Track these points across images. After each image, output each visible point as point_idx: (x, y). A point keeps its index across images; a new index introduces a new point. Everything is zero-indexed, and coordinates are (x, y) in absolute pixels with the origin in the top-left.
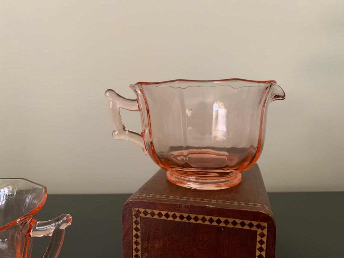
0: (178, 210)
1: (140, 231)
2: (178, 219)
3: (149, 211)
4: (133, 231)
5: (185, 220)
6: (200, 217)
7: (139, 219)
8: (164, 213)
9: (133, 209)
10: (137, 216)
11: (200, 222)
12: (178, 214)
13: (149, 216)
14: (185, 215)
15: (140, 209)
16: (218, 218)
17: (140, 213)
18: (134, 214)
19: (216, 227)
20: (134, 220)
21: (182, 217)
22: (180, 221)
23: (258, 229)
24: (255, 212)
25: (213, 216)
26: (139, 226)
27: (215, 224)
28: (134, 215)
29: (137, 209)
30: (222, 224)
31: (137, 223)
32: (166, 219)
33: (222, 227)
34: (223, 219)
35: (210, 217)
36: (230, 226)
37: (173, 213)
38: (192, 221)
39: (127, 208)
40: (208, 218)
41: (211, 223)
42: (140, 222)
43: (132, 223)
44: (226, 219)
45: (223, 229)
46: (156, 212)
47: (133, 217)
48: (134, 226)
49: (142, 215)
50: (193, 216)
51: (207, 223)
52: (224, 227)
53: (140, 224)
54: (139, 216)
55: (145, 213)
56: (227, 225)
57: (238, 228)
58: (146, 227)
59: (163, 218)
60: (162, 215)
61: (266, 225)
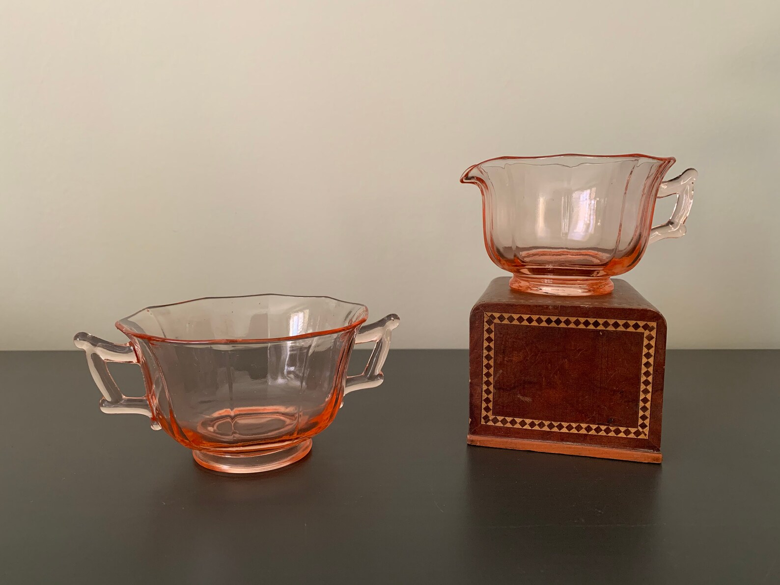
0: (544, 312)
1: (493, 342)
2: (544, 324)
3: (506, 315)
4: (484, 342)
5: (553, 325)
6: (573, 319)
7: (492, 327)
8: (526, 317)
9: (485, 315)
10: (490, 322)
11: (572, 326)
12: (544, 318)
13: (506, 322)
14: (554, 318)
15: (494, 314)
16: (595, 319)
17: (494, 318)
18: (485, 320)
19: (593, 331)
20: (486, 328)
21: (549, 321)
22: (547, 325)
23: (645, 330)
24: (642, 310)
25: (590, 318)
26: (492, 336)
27: (591, 327)
28: (486, 322)
29: (489, 314)
30: (601, 327)
31: (489, 331)
32: (529, 324)
33: (600, 330)
34: (601, 321)
35: (586, 319)
36: (611, 328)
37: (538, 316)
38: (562, 325)
39: (478, 313)
40: (582, 320)
41: (587, 326)
42: (493, 330)
43: (483, 331)
44: (605, 320)
45: (601, 334)
46: (516, 316)
47: (485, 323)
48: (486, 335)
49: (497, 321)
50: (563, 319)
51: (582, 326)
52: (602, 331)
53: (493, 333)
54: (493, 322)
55: (501, 318)
56: (606, 328)
57: (621, 331)
58: (502, 336)
59: (525, 323)
60: (524, 320)
61: (654, 324)
